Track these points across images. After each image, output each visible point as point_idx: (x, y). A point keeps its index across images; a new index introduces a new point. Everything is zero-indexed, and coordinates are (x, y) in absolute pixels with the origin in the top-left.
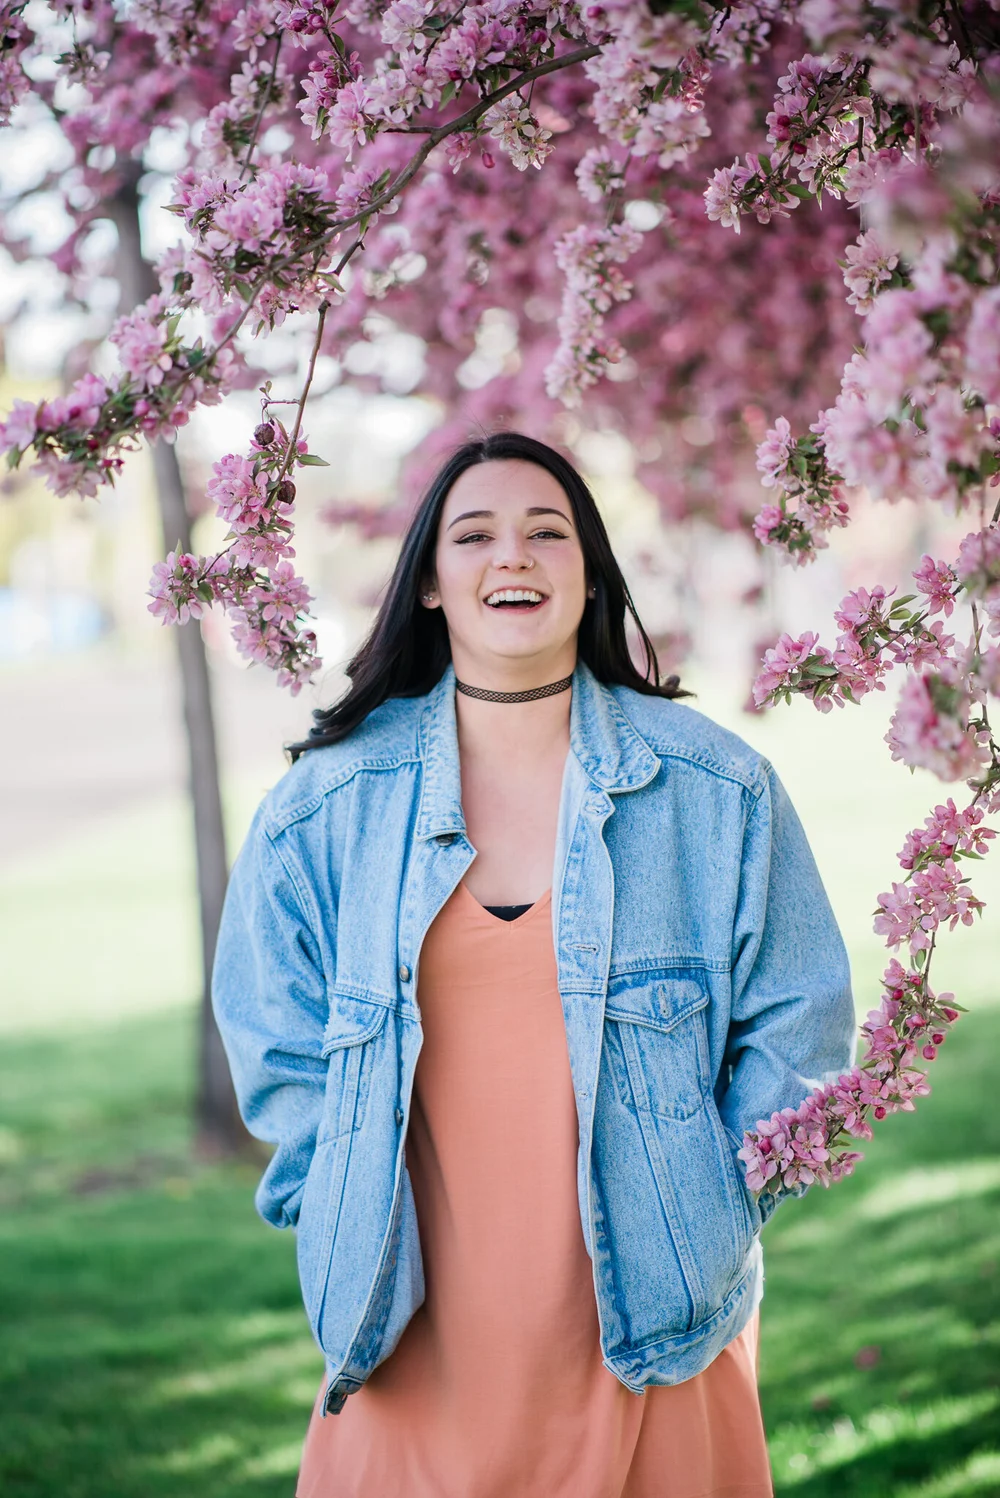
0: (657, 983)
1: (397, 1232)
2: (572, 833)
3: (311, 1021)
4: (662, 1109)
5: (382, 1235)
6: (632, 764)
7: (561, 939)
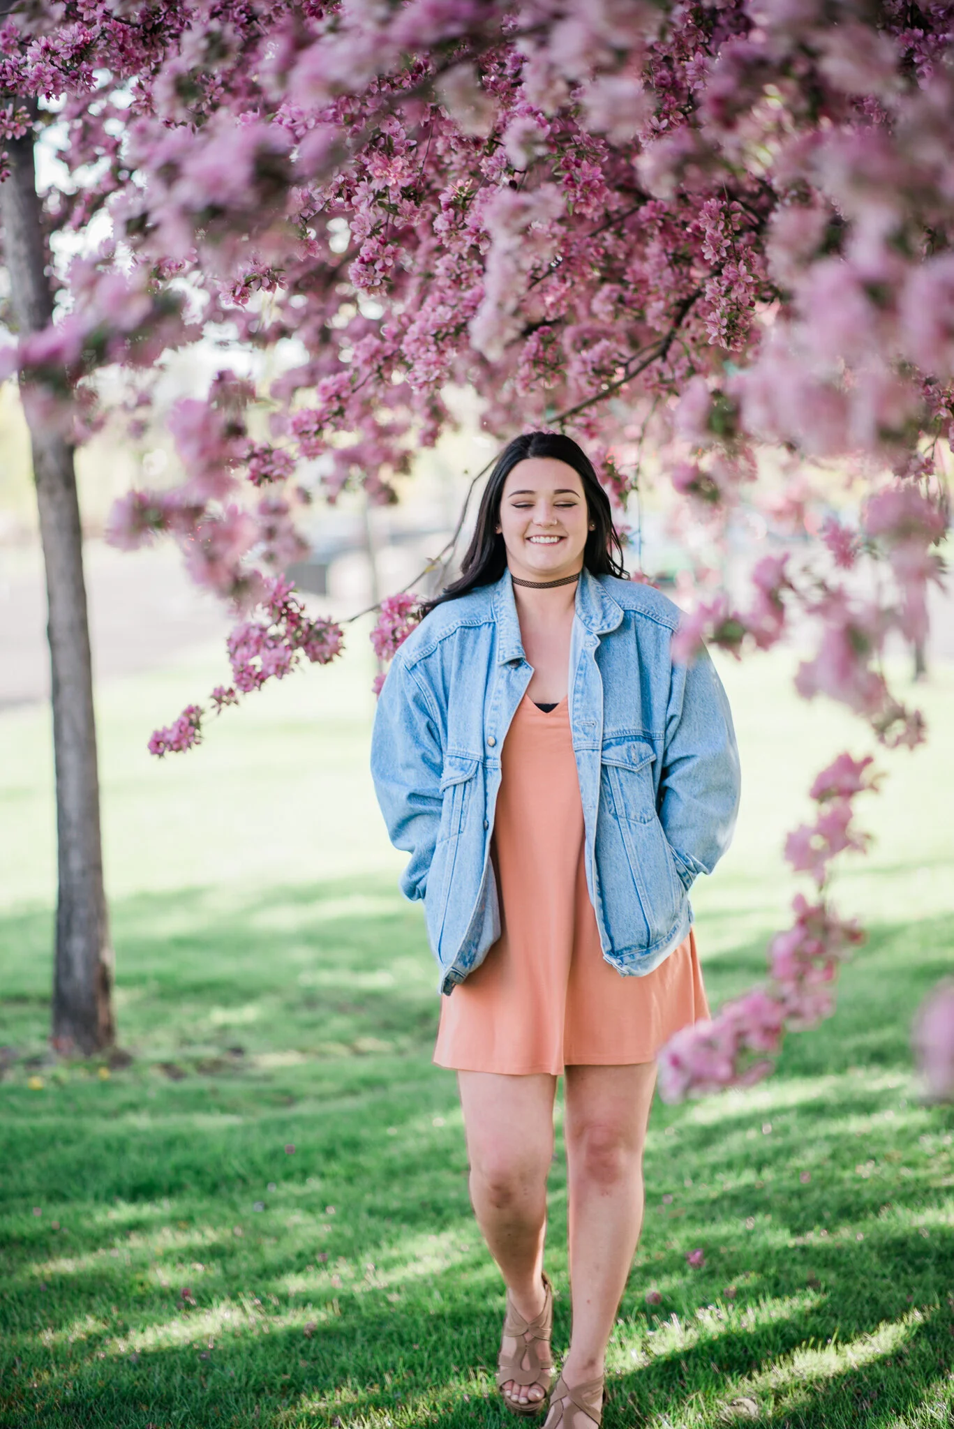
0: (630, 743)
1: (485, 890)
2: (578, 661)
3: (434, 776)
4: (632, 817)
5: (476, 893)
6: (610, 618)
7: (574, 720)
